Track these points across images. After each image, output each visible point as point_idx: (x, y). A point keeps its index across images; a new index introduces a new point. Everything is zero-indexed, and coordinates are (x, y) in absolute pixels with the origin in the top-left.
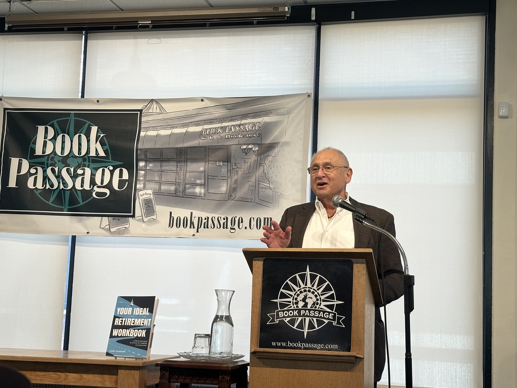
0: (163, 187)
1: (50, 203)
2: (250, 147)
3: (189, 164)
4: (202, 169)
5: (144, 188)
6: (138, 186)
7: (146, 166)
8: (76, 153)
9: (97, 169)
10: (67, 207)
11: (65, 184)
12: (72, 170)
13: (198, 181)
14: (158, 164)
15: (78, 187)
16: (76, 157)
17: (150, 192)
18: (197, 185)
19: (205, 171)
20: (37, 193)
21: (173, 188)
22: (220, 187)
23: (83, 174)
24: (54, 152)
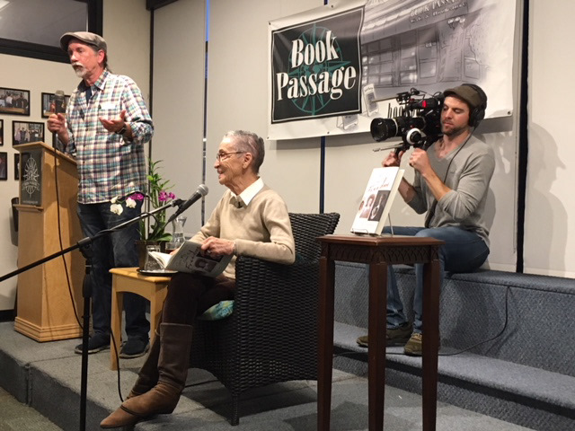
0: (382, 79)
1: (302, 109)
2: (457, 19)
3: (402, 51)
4: (413, 54)
5: (368, 83)
6: (363, 82)
7: (368, 61)
8: (318, 60)
9: (332, 72)
10: (314, 111)
11: (312, 90)
12: (316, 76)
13: (411, 68)
14: (377, 57)
15: (320, 92)
16: (318, 64)
17: (372, 86)
18: (410, 71)
19: (416, 56)
20: (294, 101)
21: (390, 79)
22: (431, 69)
23: (323, 79)
24: (304, 63)
